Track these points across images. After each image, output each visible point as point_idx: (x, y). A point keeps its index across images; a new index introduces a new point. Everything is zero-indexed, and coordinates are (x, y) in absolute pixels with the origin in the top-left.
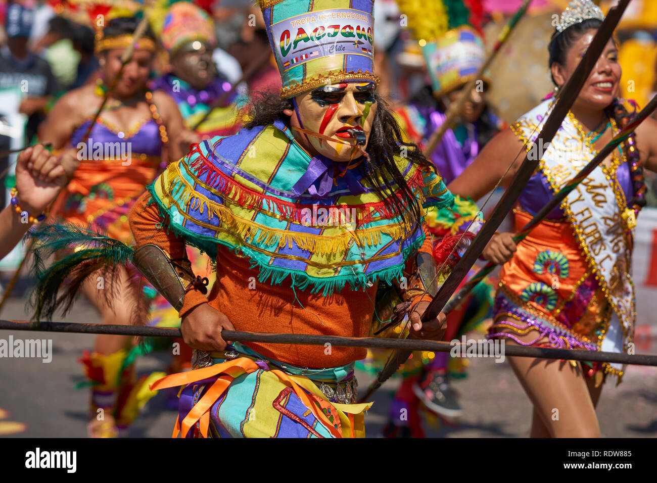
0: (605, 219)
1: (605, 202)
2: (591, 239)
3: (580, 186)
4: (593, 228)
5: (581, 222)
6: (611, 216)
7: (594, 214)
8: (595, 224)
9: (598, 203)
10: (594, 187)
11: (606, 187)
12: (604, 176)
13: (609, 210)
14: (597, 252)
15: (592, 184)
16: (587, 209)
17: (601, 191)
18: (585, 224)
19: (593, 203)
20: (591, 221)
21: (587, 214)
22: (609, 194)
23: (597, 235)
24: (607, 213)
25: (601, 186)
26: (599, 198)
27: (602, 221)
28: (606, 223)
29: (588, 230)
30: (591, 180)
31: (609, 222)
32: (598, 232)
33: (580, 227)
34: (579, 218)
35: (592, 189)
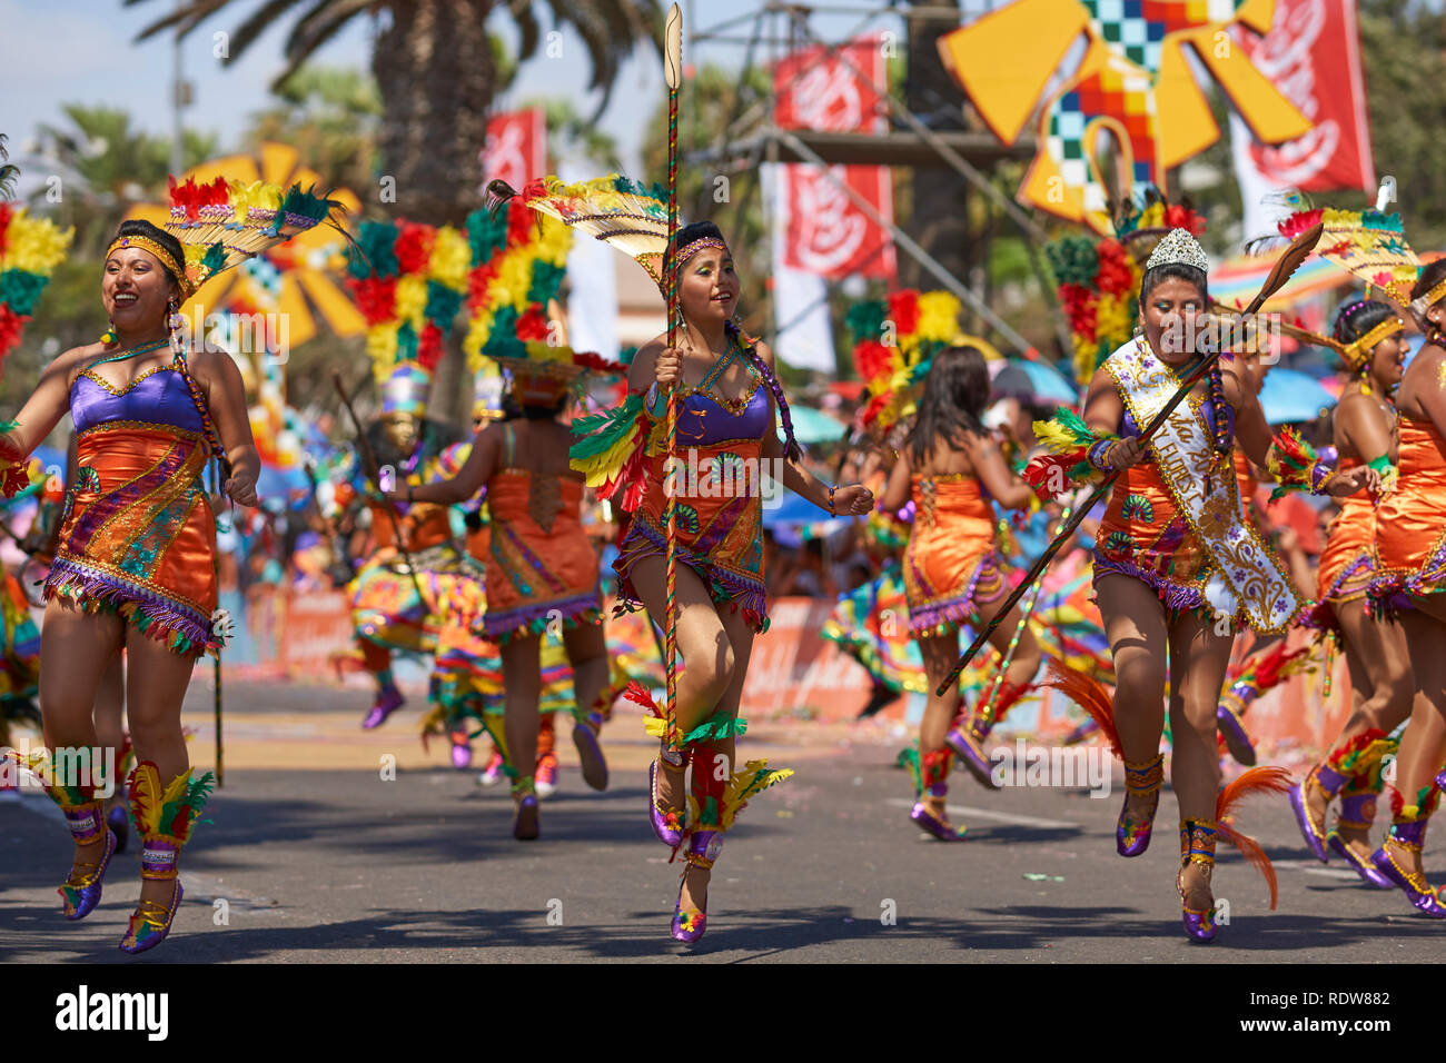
0: (1193, 454)
1: (1192, 437)
2: (1177, 475)
3: (1167, 422)
4: (1179, 463)
5: (1166, 458)
6: (1199, 452)
7: (1179, 449)
8: (1181, 460)
9: (1184, 438)
10: (1179, 422)
11: (1193, 421)
12: (1190, 410)
13: (1196, 445)
14: (1185, 488)
15: (1177, 418)
16: (1172, 444)
17: (1187, 426)
18: (1170, 460)
19: (1178, 439)
20: (1176, 457)
21: (1172, 449)
22: (1196, 429)
23: (1183, 471)
24: (1195, 449)
25: (1187, 421)
26: (1184, 433)
27: (1189, 456)
28: (1193, 459)
29: (1173, 467)
30: (1176, 415)
31: (1196, 458)
32: (1185, 468)
33: (1165, 462)
34: (1164, 453)
35: (1177, 424)
